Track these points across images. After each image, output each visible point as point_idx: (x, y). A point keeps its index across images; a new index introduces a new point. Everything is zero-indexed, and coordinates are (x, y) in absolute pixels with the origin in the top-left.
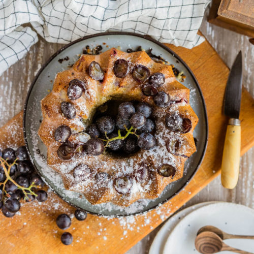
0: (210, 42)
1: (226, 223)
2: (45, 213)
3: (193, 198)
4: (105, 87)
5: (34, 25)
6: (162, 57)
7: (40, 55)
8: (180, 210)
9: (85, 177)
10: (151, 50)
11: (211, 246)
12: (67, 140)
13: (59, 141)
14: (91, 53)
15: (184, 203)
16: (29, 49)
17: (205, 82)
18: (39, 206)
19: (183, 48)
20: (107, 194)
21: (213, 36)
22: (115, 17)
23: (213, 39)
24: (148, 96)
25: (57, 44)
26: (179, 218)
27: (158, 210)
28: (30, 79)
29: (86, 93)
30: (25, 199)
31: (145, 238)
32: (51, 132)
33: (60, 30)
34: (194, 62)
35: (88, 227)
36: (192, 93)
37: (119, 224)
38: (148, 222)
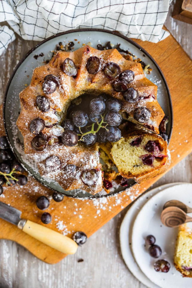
0: (174, 36)
1: (189, 202)
2: (26, 195)
3: (160, 180)
4: (78, 83)
5: (11, 24)
6: (130, 51)
7: (18, 52)
8: (148, 190)
9: (55, 168)
10: (120, 45)
11: (176, 219)
12: (41, 133)
13: (34, 132)
14: (64, 49)
15: (151, 185)
16: (6, 47)
17: (170, 74)
18: (21, 189)
19: (149, 42)
20: (75, 184)
21: (177, 30)
22: (85, 14)
23: (177, 33)
24: (118, 92)
25: (33, 42)
26: (147, 198)
27: (128, 191)
28: (10, 74)
29: (60, 88)
30: (7, 184)
31: (116, 216)
32: (27, 124)
33: (35, 28)
34: (160, 56)
35: (65, 207)
36: (158, 84)
37: (93, 204)
38: (119, 202)
